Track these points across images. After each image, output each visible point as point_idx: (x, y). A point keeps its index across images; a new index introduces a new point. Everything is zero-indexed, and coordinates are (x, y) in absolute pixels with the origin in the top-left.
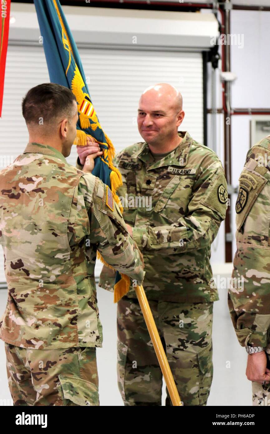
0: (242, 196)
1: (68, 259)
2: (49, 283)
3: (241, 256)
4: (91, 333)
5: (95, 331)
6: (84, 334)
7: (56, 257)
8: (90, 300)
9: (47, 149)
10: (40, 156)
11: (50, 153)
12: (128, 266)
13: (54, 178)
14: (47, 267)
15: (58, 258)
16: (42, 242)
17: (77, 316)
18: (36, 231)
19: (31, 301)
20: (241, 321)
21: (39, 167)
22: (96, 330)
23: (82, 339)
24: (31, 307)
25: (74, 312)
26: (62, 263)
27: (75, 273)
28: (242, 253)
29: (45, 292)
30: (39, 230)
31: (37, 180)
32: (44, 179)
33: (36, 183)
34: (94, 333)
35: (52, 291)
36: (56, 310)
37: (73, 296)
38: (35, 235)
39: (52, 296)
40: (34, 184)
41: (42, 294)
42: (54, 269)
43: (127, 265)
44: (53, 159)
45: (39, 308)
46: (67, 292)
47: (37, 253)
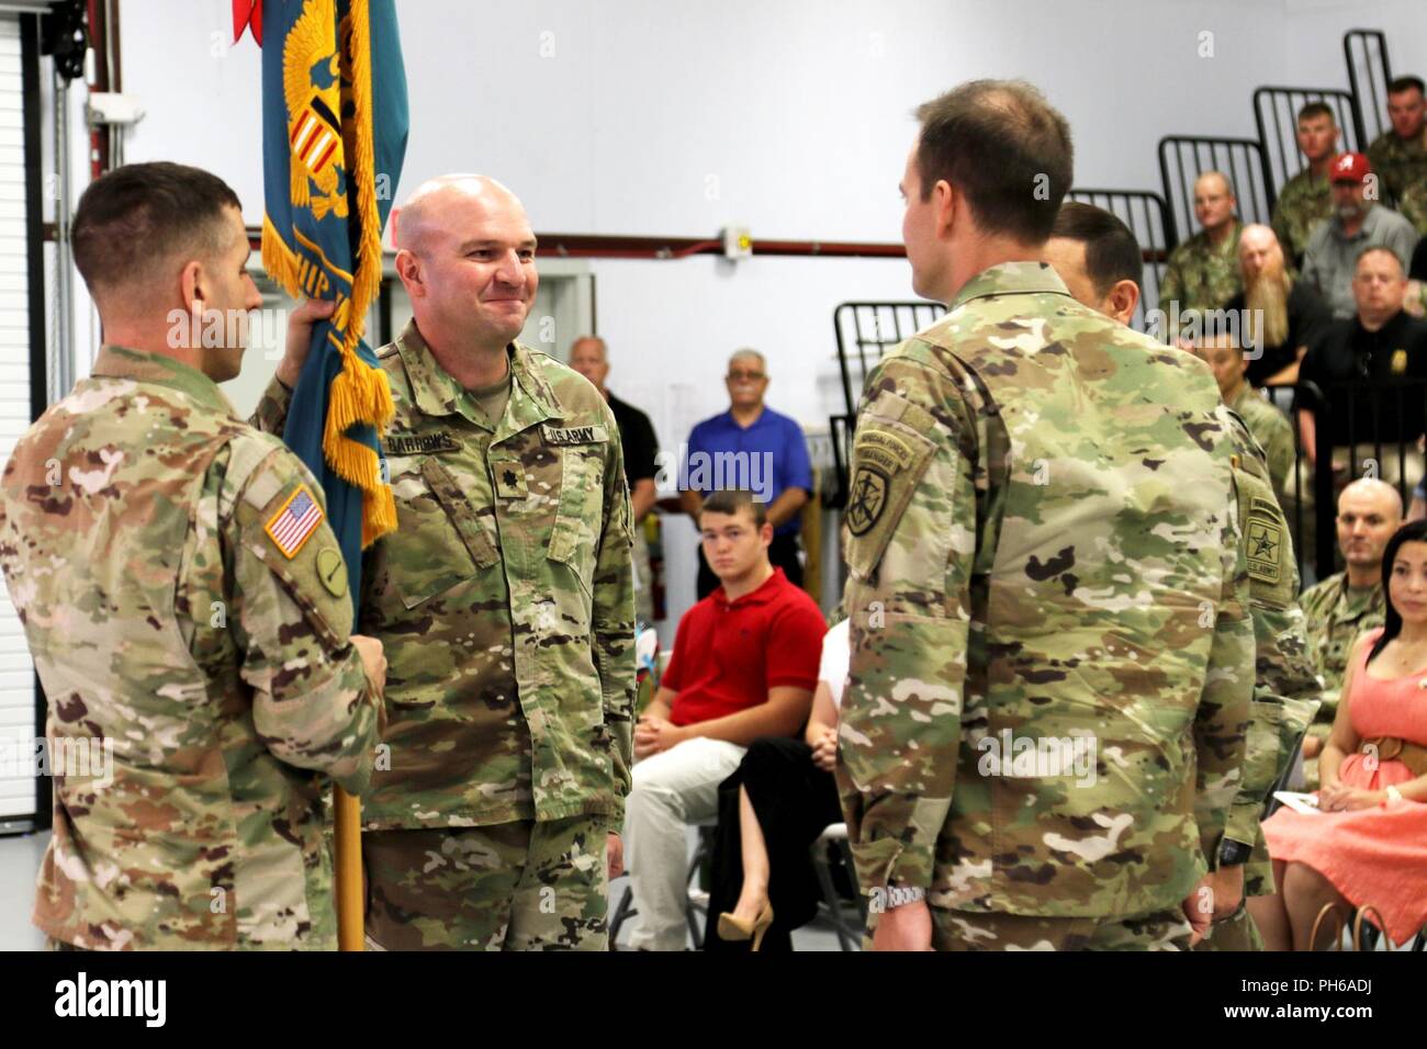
0: (870, 489)
1: (200, 702)
2: (150, 767)
3: (877, 646)
4: (280, 914)
5: (293, 908)
6: (256, 919)
7: (162, 692)
8: (284, 816)
9: (150, 365)
10: (128, 388)
11: (158, 376)
12: (312, 747)
13: (151, 452)
14: (143, 720)
15: (165, 698)
16: (122, 644)
17: (230, 865)
18: (103, 611)
19: (101, 815)
20: (877, 819)
21: (120, 421)
22: (297, 902)
23: (249, 934)
24: (106, 833)
25: (221, 852)
26: (181, 714)
27: (227, 739)
28: (880, 639)
29: (138, 792)
30: (110, 611)
31: (113, 459)
32: (127, 457)
33: (109, 469)
34: (289, 912)
35: (158, 792)
36: (169, 845)
37: (220, 809)
38: (101, 624)
39: (158, 804)
40: (103, 470)
41: (131, 799)
42: (160, 729)
43: (309, 743)
44: (162, 395)
45: (128, 837)
46: (198, 797)
47: (116, 676)
